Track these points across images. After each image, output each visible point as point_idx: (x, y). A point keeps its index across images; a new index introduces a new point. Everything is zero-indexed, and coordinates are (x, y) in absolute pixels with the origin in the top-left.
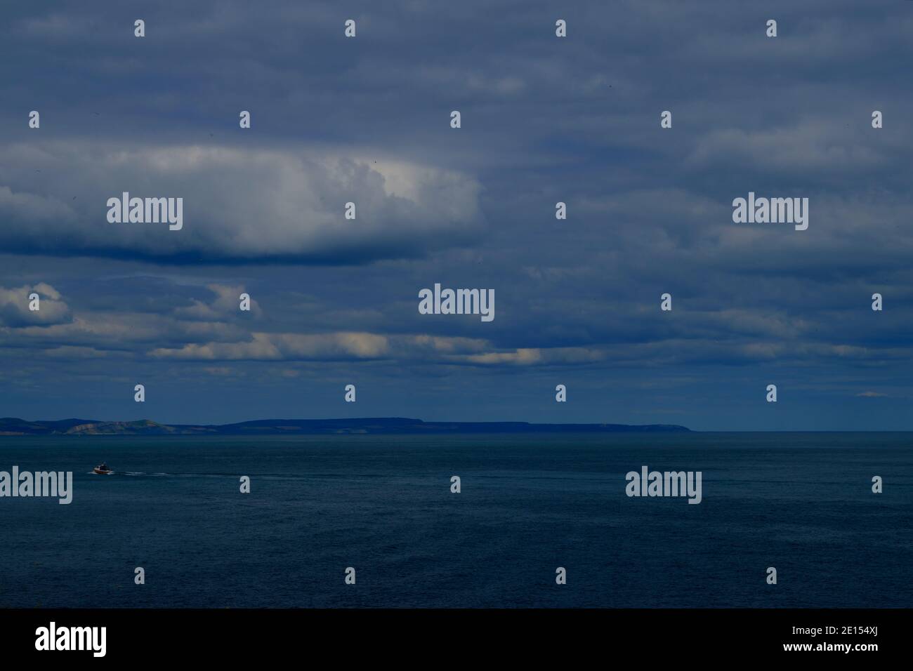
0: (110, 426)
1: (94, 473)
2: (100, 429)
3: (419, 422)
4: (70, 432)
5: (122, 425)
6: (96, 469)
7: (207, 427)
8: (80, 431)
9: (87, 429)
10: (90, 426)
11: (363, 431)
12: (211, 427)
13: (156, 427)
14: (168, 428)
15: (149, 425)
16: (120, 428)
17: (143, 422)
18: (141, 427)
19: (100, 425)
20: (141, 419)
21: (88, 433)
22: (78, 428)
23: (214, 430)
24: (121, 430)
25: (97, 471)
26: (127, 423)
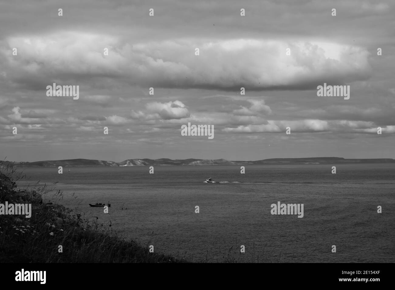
0: (207, 161)
1: (206, 182)
2: (203, 163)
3: (342, 159)
4: (190, 164)
5: (212, 161)
6: (207, 180)
7: (248, 162)
8: (194, 164)
9: (197, 163)
10: (198, 162)
11: (317, 163)
12: (251, 162)
13: (227, 162)
14: (232, 162)
15: (224, 161)
16: (211, 162)
17: (221, 160)
18: (220, 162)
19: (203, 161)
20: (220, 159)
21: (197, 165)
22: (193, 163)
23: (252, 163)
24: (212, 163)
25: (207, 181)
26: (214, 160)
